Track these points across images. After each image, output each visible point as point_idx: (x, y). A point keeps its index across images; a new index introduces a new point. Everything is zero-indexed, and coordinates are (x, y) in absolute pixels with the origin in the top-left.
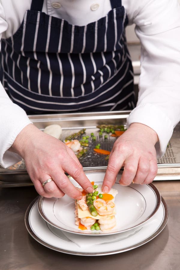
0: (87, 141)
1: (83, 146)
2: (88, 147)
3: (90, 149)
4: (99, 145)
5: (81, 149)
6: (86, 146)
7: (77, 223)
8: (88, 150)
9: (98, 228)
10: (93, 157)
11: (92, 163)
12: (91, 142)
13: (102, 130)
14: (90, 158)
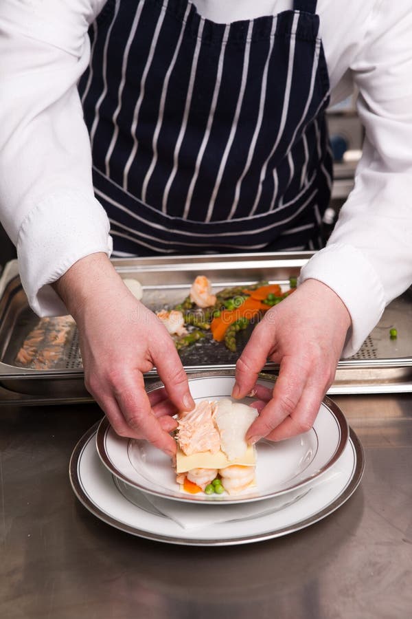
7: (181, 480)
9: (219, 487)
10: (206, 345)
11: (206, 359)
14: (200, 348)
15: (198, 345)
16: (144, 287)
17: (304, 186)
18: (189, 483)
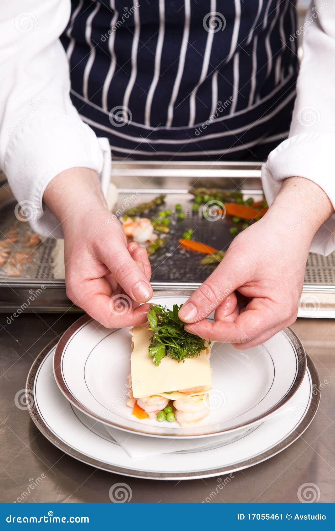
0: (167, 221)
1: (158, 230)
2: (168, 233)
3: (172, 239)
4: (190, 231)
5: (155, 237)
6: (164, 233)
7: (131, 404)
8: (168, 241)
9: (171, 416)
10: (176, 255)
11: (174, 270)
12: (174, 223)
13: (199, 199)
14: (170, 258)
15: (169, 255)
16: (121, 191)
17: (280, 82)
18: (138, 409)
